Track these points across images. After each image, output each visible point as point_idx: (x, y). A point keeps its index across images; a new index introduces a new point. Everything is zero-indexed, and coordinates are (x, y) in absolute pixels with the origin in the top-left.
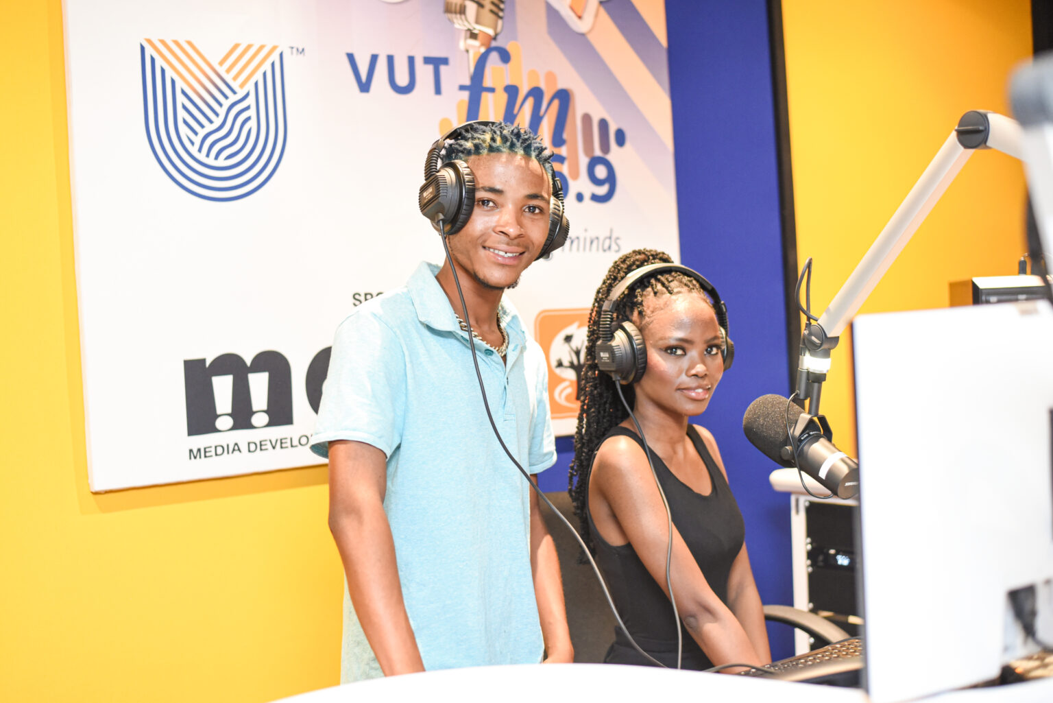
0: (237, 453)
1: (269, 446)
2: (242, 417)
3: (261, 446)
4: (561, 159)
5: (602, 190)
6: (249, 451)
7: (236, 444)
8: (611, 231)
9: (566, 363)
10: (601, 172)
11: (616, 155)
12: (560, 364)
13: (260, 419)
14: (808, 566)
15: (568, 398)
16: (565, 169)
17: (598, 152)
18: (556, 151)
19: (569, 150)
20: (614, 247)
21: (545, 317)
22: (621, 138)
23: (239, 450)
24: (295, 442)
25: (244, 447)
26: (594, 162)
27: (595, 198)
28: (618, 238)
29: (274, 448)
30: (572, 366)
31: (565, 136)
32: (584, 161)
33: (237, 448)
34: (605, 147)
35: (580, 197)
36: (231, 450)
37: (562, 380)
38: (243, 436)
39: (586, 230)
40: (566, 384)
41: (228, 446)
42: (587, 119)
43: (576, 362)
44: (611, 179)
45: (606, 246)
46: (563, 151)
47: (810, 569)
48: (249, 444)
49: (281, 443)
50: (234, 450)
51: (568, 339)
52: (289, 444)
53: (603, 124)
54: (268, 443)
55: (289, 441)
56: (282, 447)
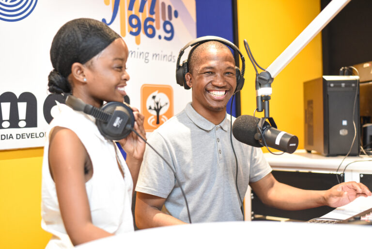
0: (11, 139)
1: (26, 137)
2: (14, 122)
3: (22, 136)
4: (153, 20)
5: (169, 35)
6: (17, 138)
7: (11, 135)
8: (172, 53)
9: (153, 108)
10: (168, 27)
11: (174, 21)
12: (150, 108)
13: (22, 124)
14: (251, 196)
15: (153, 123)
16: (154, 24)
17: (167, 19)
18: (151, 16)
19: (156, 17)
20: (173, 60)
21: (145, 87)
22: (176, 15)
23: (12, 137)
24: (38, 135)
25: (14, 136)
26: (166, 23)
27: (166, 38)
28: (174, 57)
29: (28, 137)
30: (155, 109)
31: (155, 10)
32: (162, 22)
33: (11, 137)
34: (170, 18)
35: (160, 37)
36: (8, 138)
37: (151, 115)
38: (14, 131)
39: (162, 51)
40: (152, 117)
41: (7, 135)
42: (163, 4)
43: (156, 108)
44: (172, 31)
45: (170, 59)
46: (154, 17)
47: (253, 197)
48: (17, 135)
49: (32, 136)
50: (10, 137)
51: (154, 97)
52: (35, 136)
53: (170, 7)
54: (26, 135)
55: (35, 134)
56: (32, 138)
